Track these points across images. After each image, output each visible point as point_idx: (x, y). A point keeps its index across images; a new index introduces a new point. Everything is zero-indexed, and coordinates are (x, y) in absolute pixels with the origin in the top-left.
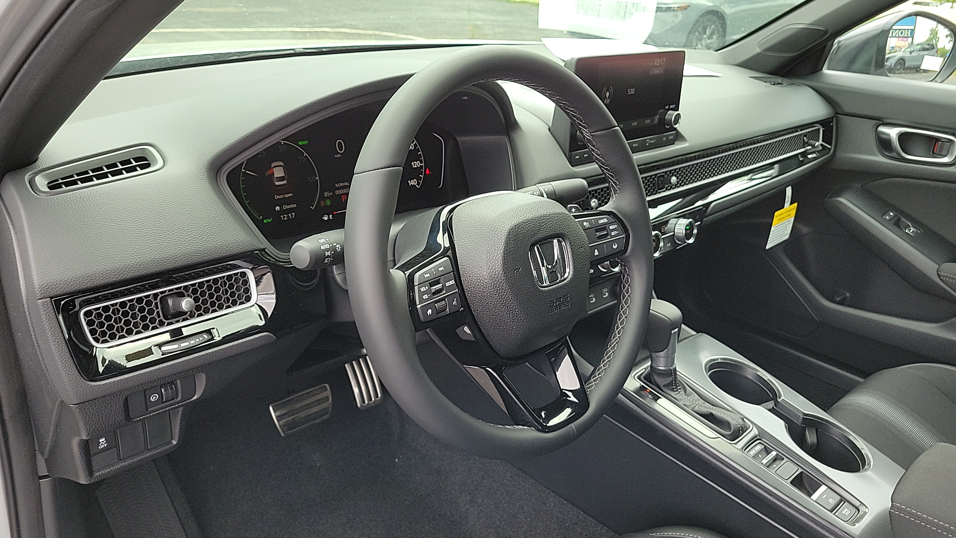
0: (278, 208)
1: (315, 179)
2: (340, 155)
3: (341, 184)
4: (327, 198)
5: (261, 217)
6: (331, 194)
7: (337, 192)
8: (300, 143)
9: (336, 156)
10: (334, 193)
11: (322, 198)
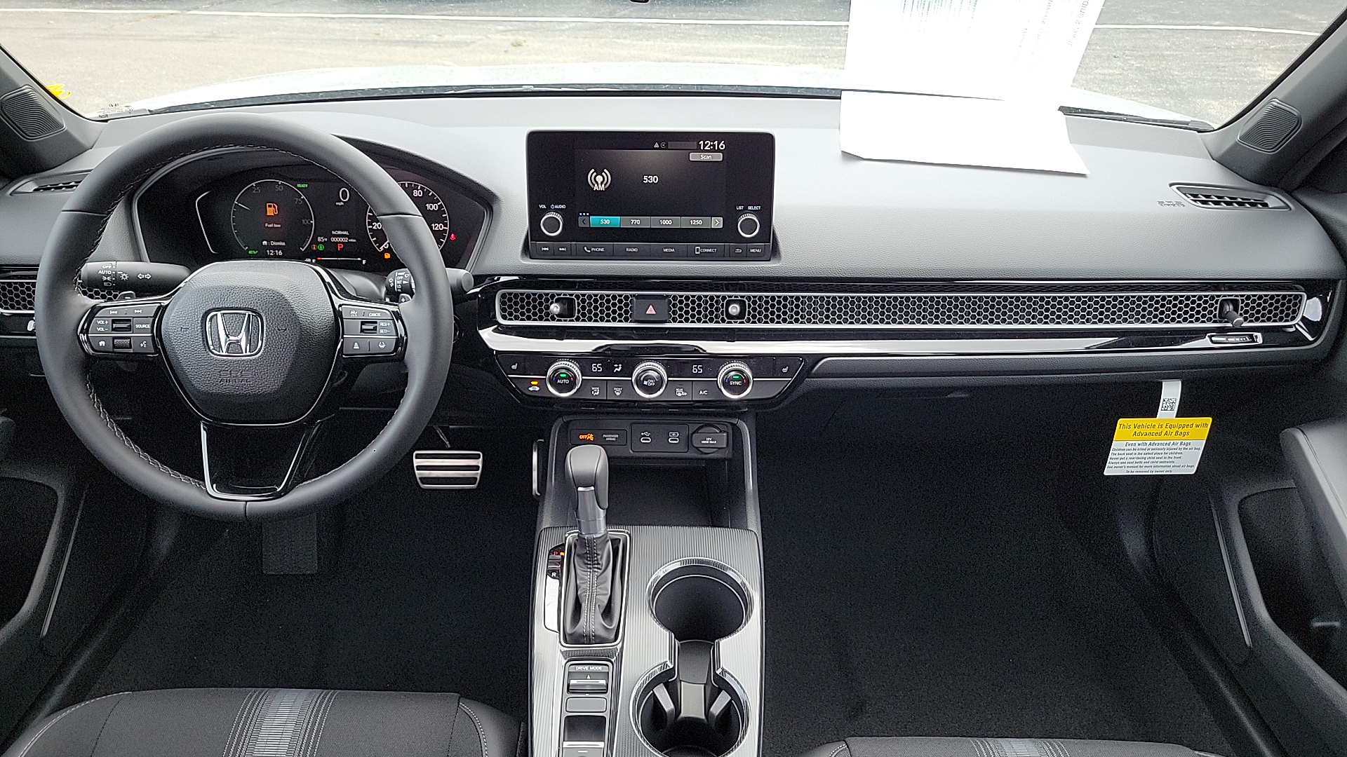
0: (265, 243)
1: (309, 222)
2: (342, 204)
3: (339, 233)
4: (321, 243)
5: (247, 248)
6: (326, 239)
7: (333, 239)
8: (299, 185)
9: (337, 204)
10: (329, 239)
11: (315, 241)
